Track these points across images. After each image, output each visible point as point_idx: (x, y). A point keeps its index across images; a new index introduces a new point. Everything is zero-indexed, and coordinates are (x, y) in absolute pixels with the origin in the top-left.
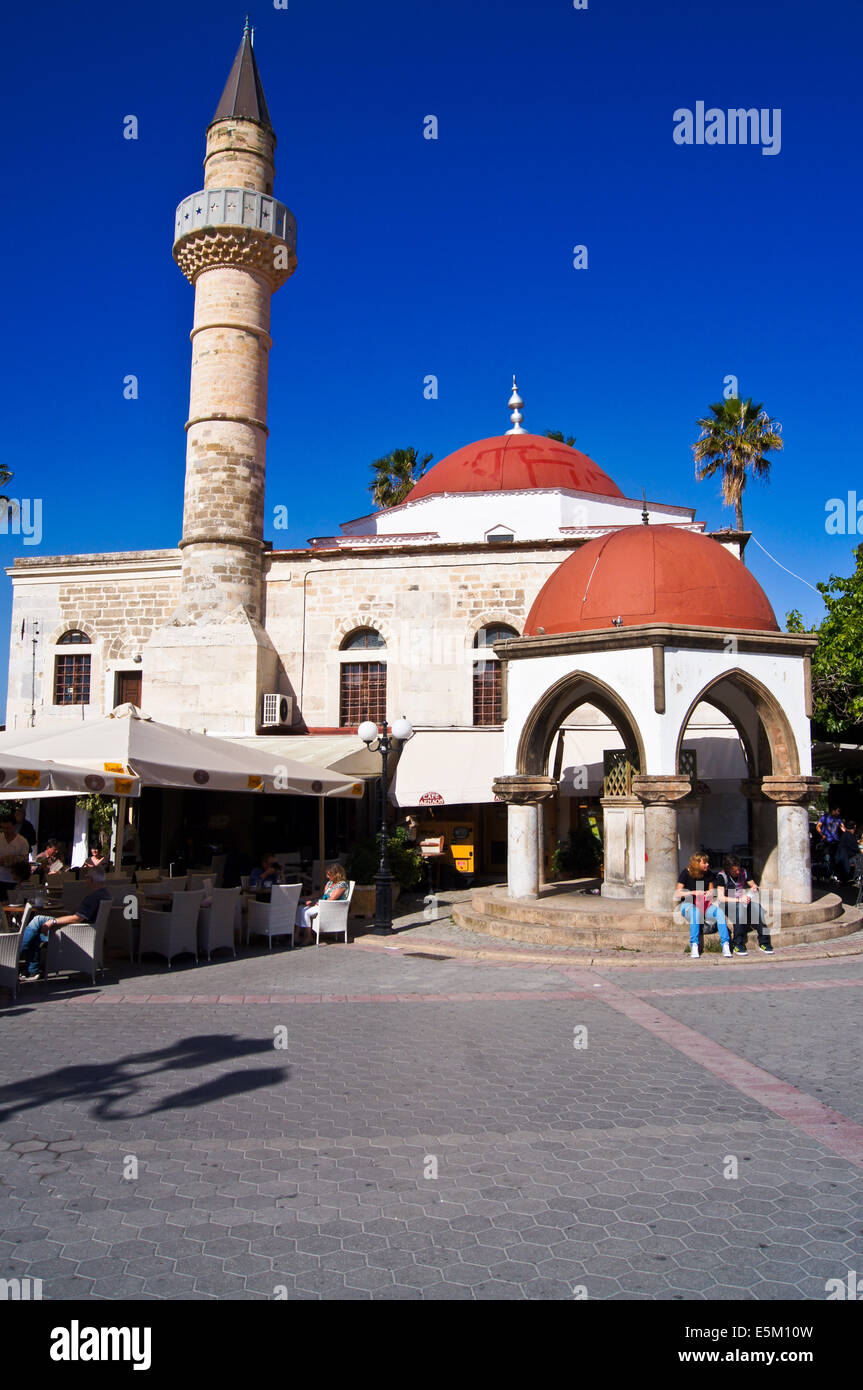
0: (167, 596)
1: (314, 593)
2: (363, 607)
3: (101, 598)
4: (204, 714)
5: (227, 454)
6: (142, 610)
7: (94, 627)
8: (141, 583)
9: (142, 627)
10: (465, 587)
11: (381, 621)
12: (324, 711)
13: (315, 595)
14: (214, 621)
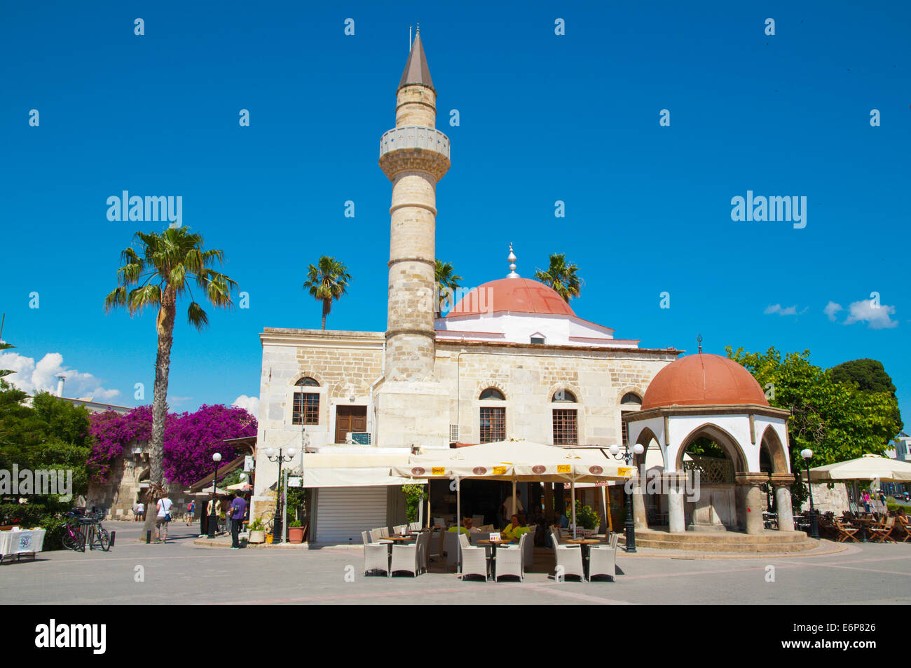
0: (371, 360)
1: (464, 366)
2: (492, 376)
3: (326, 358)
4: (419, 435)
5: (424, 281)
6: (354, 368)
7: (322, 376)
8: (354, 351)
9: (355, 378)
10: (547, 369)
11: (502, 384)
12: (472, 434)
13: (465, 367)
14: (419, 380)
